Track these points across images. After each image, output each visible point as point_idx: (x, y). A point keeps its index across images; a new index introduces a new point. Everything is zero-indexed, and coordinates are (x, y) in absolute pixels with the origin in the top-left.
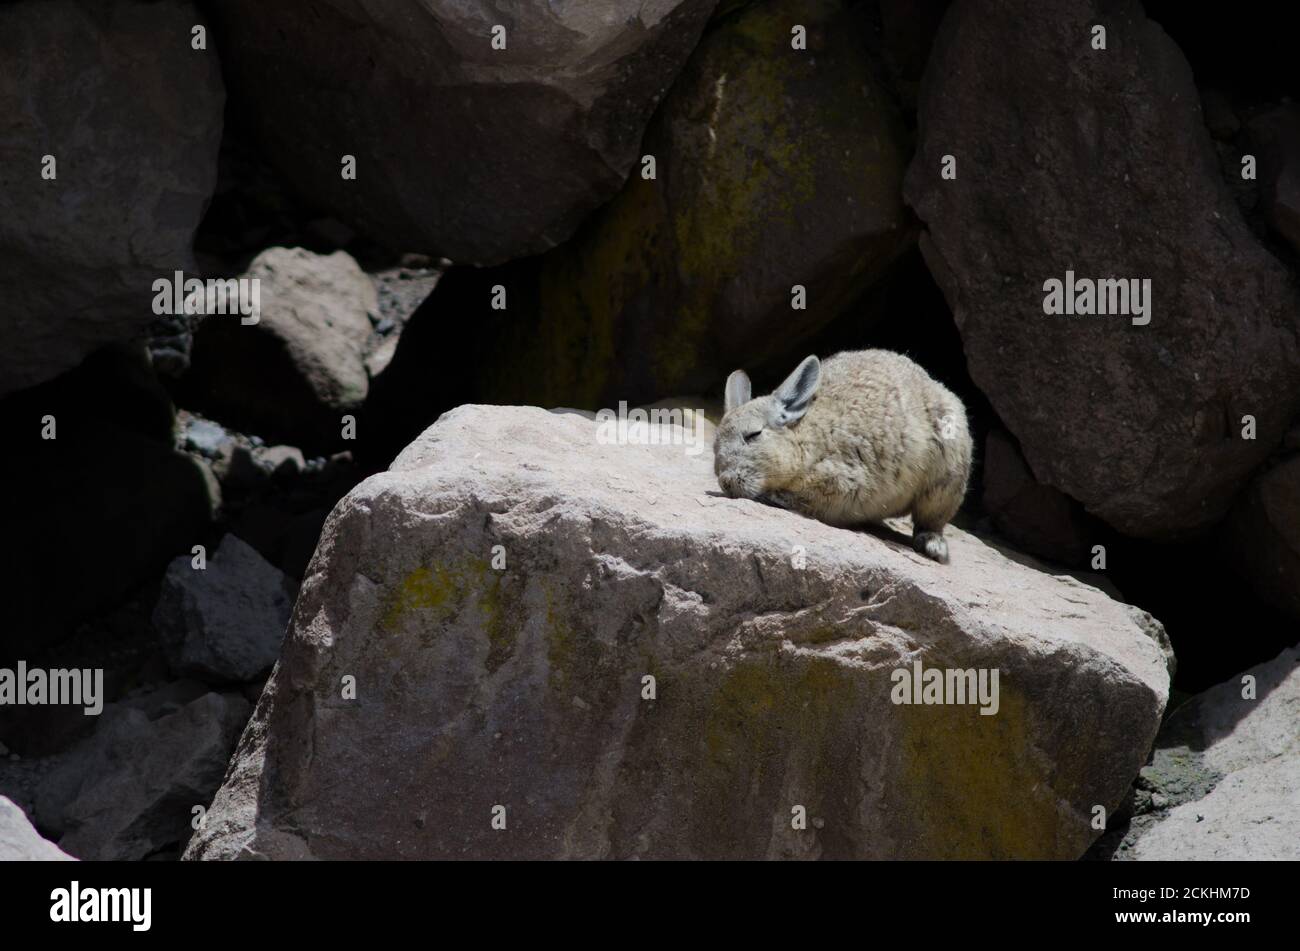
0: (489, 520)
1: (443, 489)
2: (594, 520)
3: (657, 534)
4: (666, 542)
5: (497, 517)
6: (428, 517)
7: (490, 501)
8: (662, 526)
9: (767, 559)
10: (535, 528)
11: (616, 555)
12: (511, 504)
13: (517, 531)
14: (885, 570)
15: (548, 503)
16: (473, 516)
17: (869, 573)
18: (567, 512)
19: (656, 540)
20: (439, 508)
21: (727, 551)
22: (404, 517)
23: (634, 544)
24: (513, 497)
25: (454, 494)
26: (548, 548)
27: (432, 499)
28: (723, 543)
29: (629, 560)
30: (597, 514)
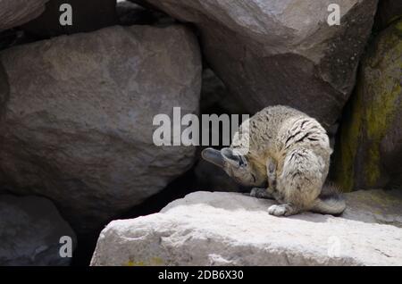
0: (160, 240)
1: (140, 227)
2: (209, 239)
3: (236, 244)
4: (240, 248)
5: (164, 239)
6: (130, 239)
7: (161, 231)
8: (240, 240)
9: (291, 254)
10: (181, 243)
11: (217, 254)
12: (172, 232)
13: (174, 244)
14: (351, 259)
15: (188, 231)
16: (152, 238)
17: (342, 259)
18: (195, 235)
19: (236, 247)
20: (137, 235)
21: (271, 251)
22: (119, 239)
23: (226, 249)
24: (173, 229)
25: (145, 229)
26: (187, 251)
27: (134, 231)
28: (269, 247)
29: (224, 256)
30: (210, 236)
